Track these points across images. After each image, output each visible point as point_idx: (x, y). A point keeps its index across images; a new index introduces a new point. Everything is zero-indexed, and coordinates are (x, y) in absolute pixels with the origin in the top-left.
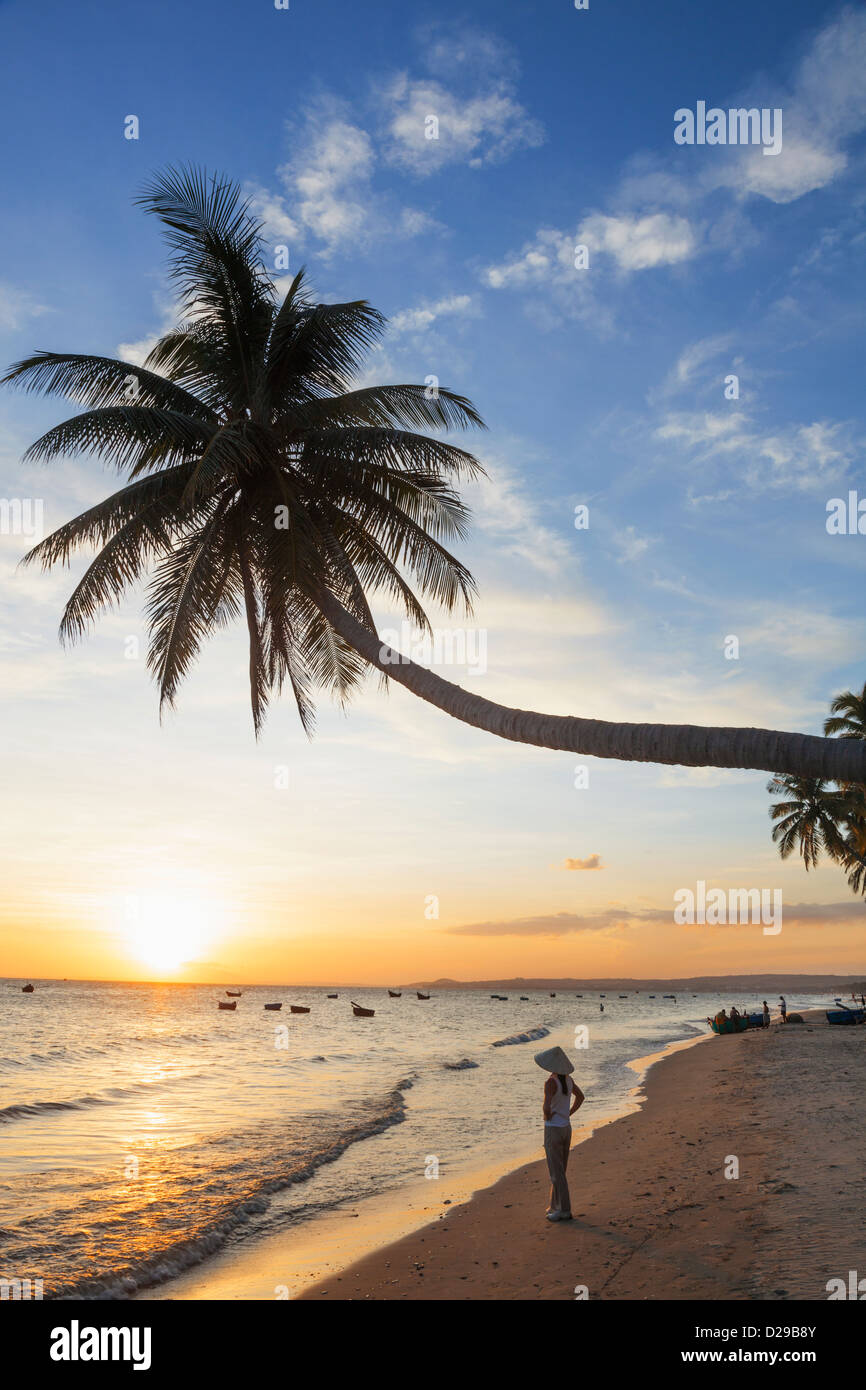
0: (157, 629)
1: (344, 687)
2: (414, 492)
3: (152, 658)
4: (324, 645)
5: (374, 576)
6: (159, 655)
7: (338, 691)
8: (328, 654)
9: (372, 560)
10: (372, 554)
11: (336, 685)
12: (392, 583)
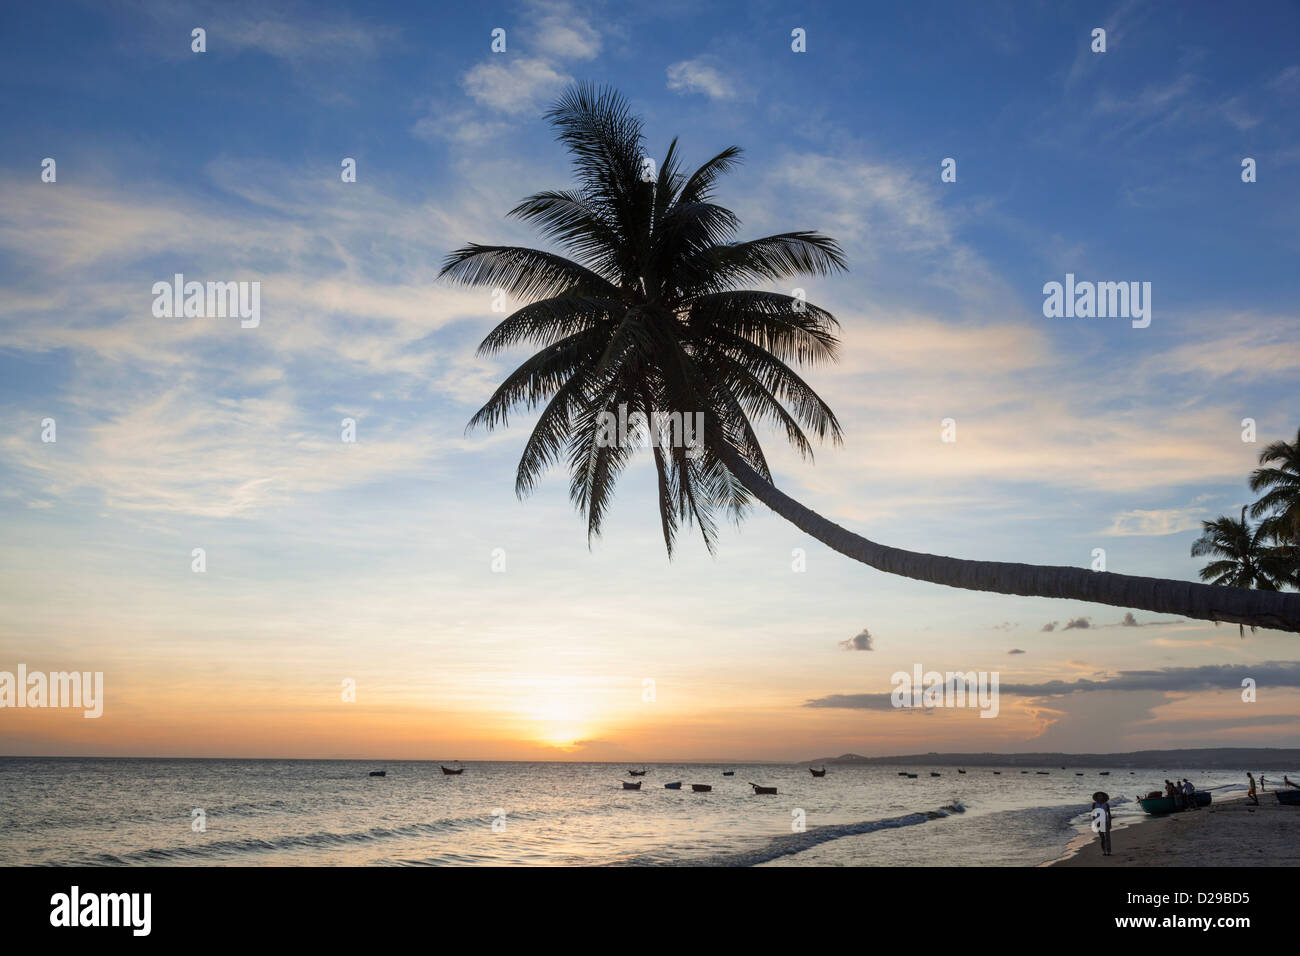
0: (576, 467)
1: (738, 507)
2: (789, 330)
3: (574, 492)
4: (720, 471)
5: (758, 407)
6: (581, 488)
7: (733, 510)
8: (723, 478)
9: (755, 394)
10: (756, 390)
11: (731, 505)
12: (775, 411)
